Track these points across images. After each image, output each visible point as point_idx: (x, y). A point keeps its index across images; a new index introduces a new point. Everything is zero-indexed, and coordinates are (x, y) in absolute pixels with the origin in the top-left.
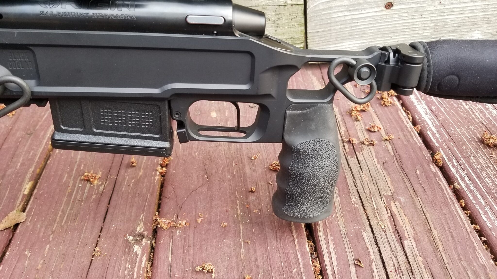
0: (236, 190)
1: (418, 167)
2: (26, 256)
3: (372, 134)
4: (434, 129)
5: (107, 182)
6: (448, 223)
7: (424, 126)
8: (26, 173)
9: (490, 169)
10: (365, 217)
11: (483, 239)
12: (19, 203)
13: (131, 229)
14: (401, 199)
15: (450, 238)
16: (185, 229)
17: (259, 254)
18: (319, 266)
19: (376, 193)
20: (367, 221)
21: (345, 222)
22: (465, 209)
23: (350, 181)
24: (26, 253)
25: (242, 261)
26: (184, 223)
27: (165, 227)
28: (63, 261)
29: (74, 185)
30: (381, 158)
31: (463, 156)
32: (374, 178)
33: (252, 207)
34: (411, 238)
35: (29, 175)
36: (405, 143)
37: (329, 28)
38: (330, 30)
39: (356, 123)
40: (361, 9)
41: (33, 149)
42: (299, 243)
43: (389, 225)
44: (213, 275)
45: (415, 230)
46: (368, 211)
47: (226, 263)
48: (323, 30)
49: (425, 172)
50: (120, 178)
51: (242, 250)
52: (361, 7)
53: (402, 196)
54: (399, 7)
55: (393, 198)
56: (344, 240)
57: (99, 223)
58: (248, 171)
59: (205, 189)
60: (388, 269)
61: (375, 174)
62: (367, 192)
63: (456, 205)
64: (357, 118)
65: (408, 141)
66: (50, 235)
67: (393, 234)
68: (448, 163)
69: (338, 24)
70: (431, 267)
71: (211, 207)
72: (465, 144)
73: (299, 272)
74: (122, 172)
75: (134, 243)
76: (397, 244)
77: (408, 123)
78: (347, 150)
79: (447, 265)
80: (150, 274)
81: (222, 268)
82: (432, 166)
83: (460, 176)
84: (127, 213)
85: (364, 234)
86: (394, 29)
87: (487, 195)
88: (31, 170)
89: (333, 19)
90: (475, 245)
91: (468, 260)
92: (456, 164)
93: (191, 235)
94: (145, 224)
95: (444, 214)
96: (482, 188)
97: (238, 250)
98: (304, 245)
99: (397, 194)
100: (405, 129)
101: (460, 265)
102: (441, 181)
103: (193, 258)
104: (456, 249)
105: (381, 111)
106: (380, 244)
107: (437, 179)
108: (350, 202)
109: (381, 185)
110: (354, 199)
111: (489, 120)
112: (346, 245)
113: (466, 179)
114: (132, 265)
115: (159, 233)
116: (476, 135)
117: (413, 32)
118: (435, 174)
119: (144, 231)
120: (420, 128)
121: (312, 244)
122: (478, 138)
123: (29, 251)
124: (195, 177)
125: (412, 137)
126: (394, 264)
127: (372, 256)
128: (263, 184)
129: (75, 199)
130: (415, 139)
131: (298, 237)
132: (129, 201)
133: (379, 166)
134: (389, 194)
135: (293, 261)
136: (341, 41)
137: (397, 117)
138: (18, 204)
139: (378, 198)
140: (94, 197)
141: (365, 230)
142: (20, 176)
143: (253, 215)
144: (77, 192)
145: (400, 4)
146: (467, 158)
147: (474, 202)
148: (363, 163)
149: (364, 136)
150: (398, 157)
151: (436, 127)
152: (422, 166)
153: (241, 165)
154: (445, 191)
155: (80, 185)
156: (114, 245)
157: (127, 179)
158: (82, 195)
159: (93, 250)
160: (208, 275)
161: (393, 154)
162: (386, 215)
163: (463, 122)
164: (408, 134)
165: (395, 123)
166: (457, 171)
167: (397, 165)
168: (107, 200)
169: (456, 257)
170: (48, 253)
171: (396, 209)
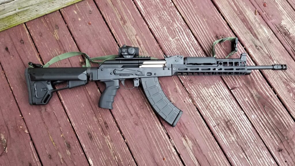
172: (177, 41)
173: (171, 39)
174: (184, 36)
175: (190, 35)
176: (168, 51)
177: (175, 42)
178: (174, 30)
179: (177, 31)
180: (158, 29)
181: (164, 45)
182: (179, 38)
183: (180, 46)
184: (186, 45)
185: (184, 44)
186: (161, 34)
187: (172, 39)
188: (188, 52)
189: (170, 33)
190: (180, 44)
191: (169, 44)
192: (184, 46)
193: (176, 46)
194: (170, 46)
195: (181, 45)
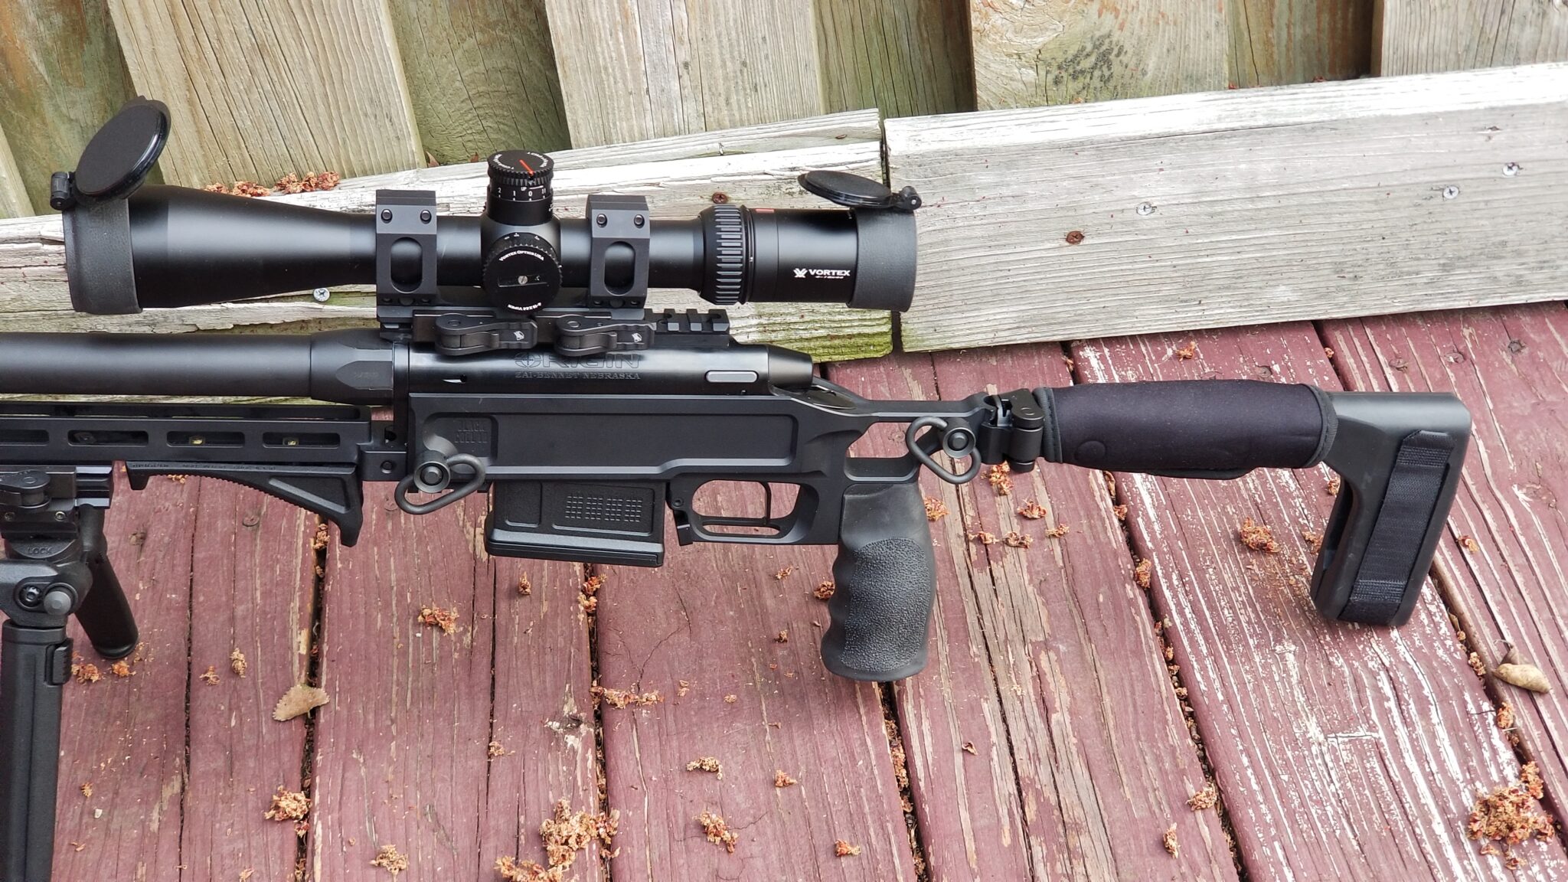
0: (748, 639)
1: (1104, 588)
2: (357, 761)
3: (1028, 523)
4: (1152, 513)
5: (476, 628)
6: (1132, 686)
7: (1135, 507)
8: (286, 611)
9: (1239, 591)
10: (990, 677)
11: (1188, 709)
12: (299, 672)
13: (552, 710)
14: (1061, 647)
15: (1130, 709)
16: (658, 707)
17: (798, 742)
18: (902, 756)
19: (1016, 639)
20: (992, 683)
21: (956, 687)
22: (1169, 662)
23: (971, 618)
24: (354, 756)
25: (769, 754)
26: (654, 698)
27: (621, 703)
28: (433, 766)
29: (404, 635)
30: (1038, 573)
31: (1195, 568)
32: (1017, 611)
33: (782, 667)
34: (1065, 710)
35: (294, 617)
36: (1090, 542)
37: (945, 281)
38: (950, 284)
39: (998, 499)
40: (1015, 245)
41: (278, 561)
42: (869, 722)
43: (1031, 691)
44: (720, 775)
45: (1072, 695)
46: (996, 669)
47: (740, 759)
48: (932, 283)
49: (1115, 599)
50: (501, 619)
51: (768, 737)
52: (1014, 240)
53: (1062, 643)
54: (1096, 241)
55: (1046, 646)
56: (950, 715)
57: (483, 703)
58: (770, 602)
59: (684, 637)
60: (1016, 756)
61: (1020, 603)
62: (1001, 636)
63: (1155, 656)
64: (1002, 488)
65: (1095, 538)
66: (389, 727)
67: (1034, 704)
68: (1163, 581)
69: (966, 271)
70: (1089, 751)
71: (702, 670)
72: (1206, 545)
73: (868, 765)
74: (503, 606)
75: (565, 733)
76: (1038, 720)
77: (1103, 499)
78: (974, 557)
79: (1115, 749)
80: (603, 781)
81: (733, 765)
82: (1128, 587)
83: (1178, 604)
84: (536, 683)
85: (985, 706)
86: (1093, 282)
87: (1216, 638)
88: (296, 604)
89: (954, 263)
90: (1169, 717)
91: (1151, 740)
92: (1176, 582)
93: (671, 718)
94: (577, 701)
95: (1130, 671)
96: (1212, 625)
97: (761, 738)
98: (878, 725)
99: (1055, 639)
100: (1095, 513)
101: (1136, 747)
102: (1139, 613)
103: (680, 753)
104: (1135, 725)
105: (1053, 473)
106: (1011, 721)
107: (1133, 611)
108: (966, 655)
109: (1028, 622)
110: (974, 649)
111: (1269, 494)
112: (951, 724)
113: (1187, 611)
114: (568, 765)
115: (608, 715)
116: (1232, 525)
117: (1136, 289)
118: (1132, 603)
119: (579, 712)
120: (1126, 510)
121: (894, 726)
122: (1236, 532)
123: (360, 752)
124: (660, 613)
125: (1105, 529)
126: (1028, 748)
127: (994, 738)
128: (801, 625)
129: (416, 660)
130: (1110, 534)
131: (867, 713)
132: (534, 662)
133: (1030, 589)
134: (1041, 638)
135: (858, 750)
136: (976, 306)
137: (1083, 486)
138: (297, 674)
139: (1019, 646)
140: (456, 655)
141: (986, 699)
142: (274, 618)
143: (784, 681)
144: (416, 648)
145: (1099, 235)
146: (1200, 572)
147: (1189, 650)
148: (1001, 583)
149: (1009, 527)
150: (1070, 571)
151: (1156, 508)
152: (1111, 588)
153: (754, 591)
154: (1141, 633)
155: (419, 635)
156: (526, 737)
157: (517, 621)
158: (430, 654)
159: (485, 747)
160: (710, 776)
161: (1061, 564)
162: (1027, 673)
163: (1217, 498)
164: (1099, 524)
165: (1077, 500)
166: (1175, 596)
167: (1065, 586)
168: (486, 661)
169: (1133, 736)
170: (398, 756)
171: (1048, 664)
172: (1363, 756)
173: (1315, 732)
174: (1433, 736)
175: (1482, 738)
176: (1260, 798)
177: (1336, 760)
178: (1357, 680)
179: (1377, 690)
180: (1228, 644)
181: (1245, 761)
182: (1384, 740)
183: (1373, 792)
184: (1427, 799)
185: (1413, 788)
186: (1242, 684)
187: (1326, 733)
188: (1438, 848)
189: (1321, 689)
190: (1382, 781)
191: (1287, 761)
192: (1407, 797)
193: (1343, 786)
194: (1291, 774)
195: (1386, 788)
